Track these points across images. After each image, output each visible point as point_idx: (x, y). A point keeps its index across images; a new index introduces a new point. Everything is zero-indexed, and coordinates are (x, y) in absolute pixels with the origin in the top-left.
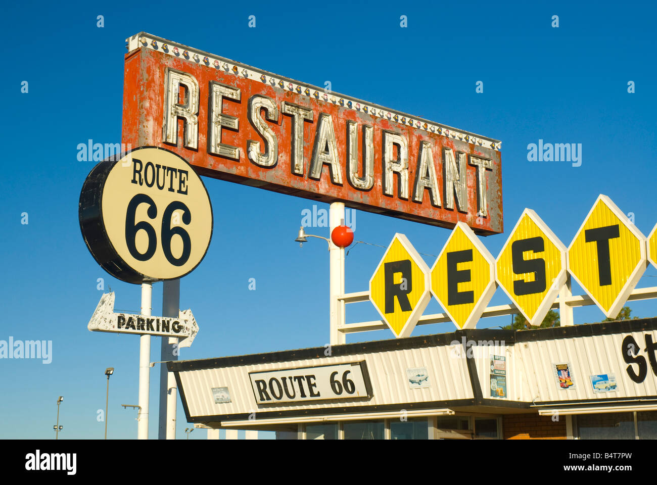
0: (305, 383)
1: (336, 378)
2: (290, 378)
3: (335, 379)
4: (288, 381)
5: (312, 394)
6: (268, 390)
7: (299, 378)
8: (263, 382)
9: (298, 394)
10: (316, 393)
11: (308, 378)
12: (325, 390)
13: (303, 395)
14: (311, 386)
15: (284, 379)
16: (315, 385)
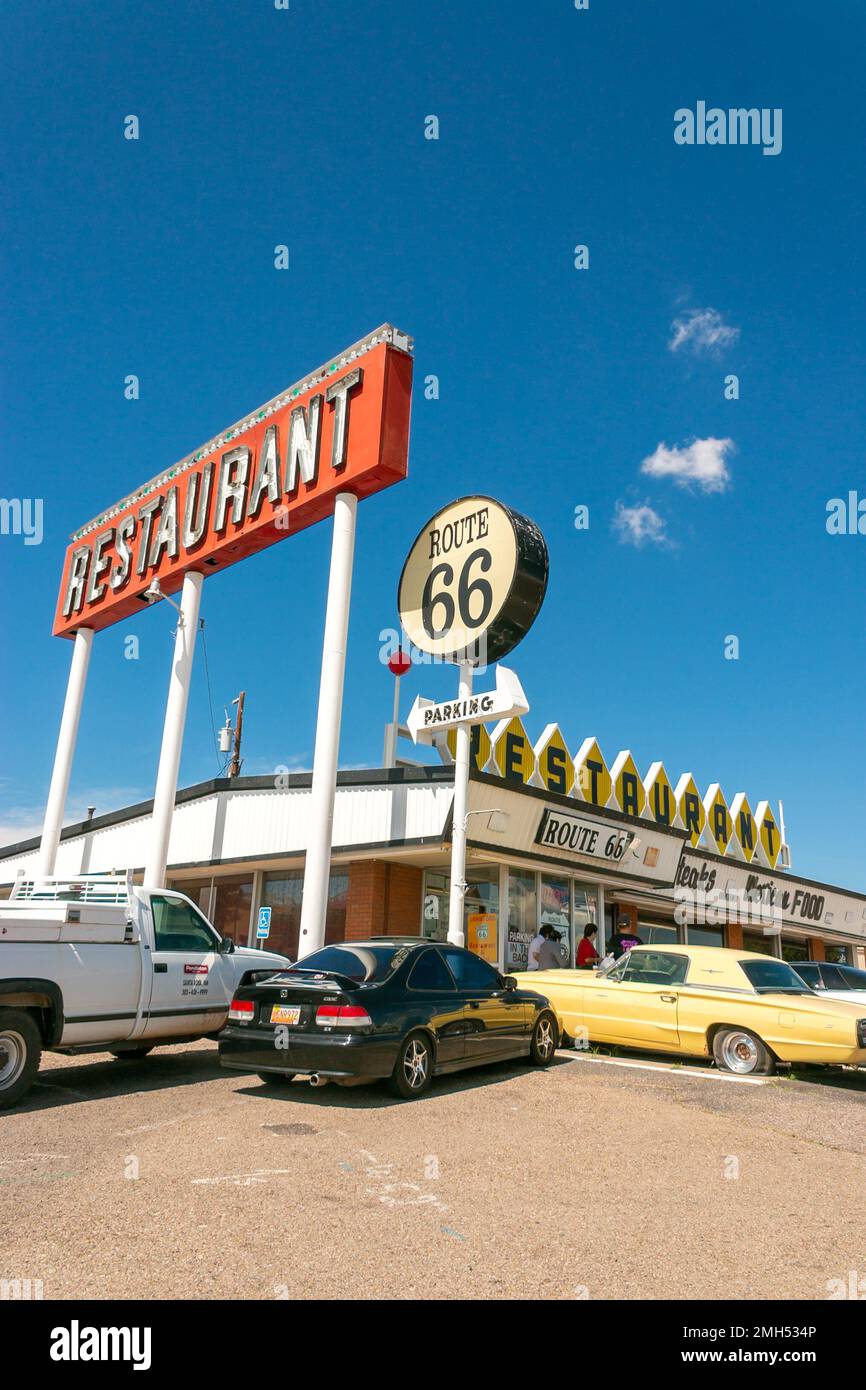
0: (589, 836)
1: (614, 841)
2: (581, 828)
3: (612, 842)
4: (578, 829)
5: (588, 850)
6: (557, 833)
7: (587, 831)
8: (557, 823)
9: (579, 845)
10: (591, 849)
11: (594, 832)
12: (599, 848)
13: (581, 848)
14: (592, 841)
15: (575, 827)
16: (595, 841)
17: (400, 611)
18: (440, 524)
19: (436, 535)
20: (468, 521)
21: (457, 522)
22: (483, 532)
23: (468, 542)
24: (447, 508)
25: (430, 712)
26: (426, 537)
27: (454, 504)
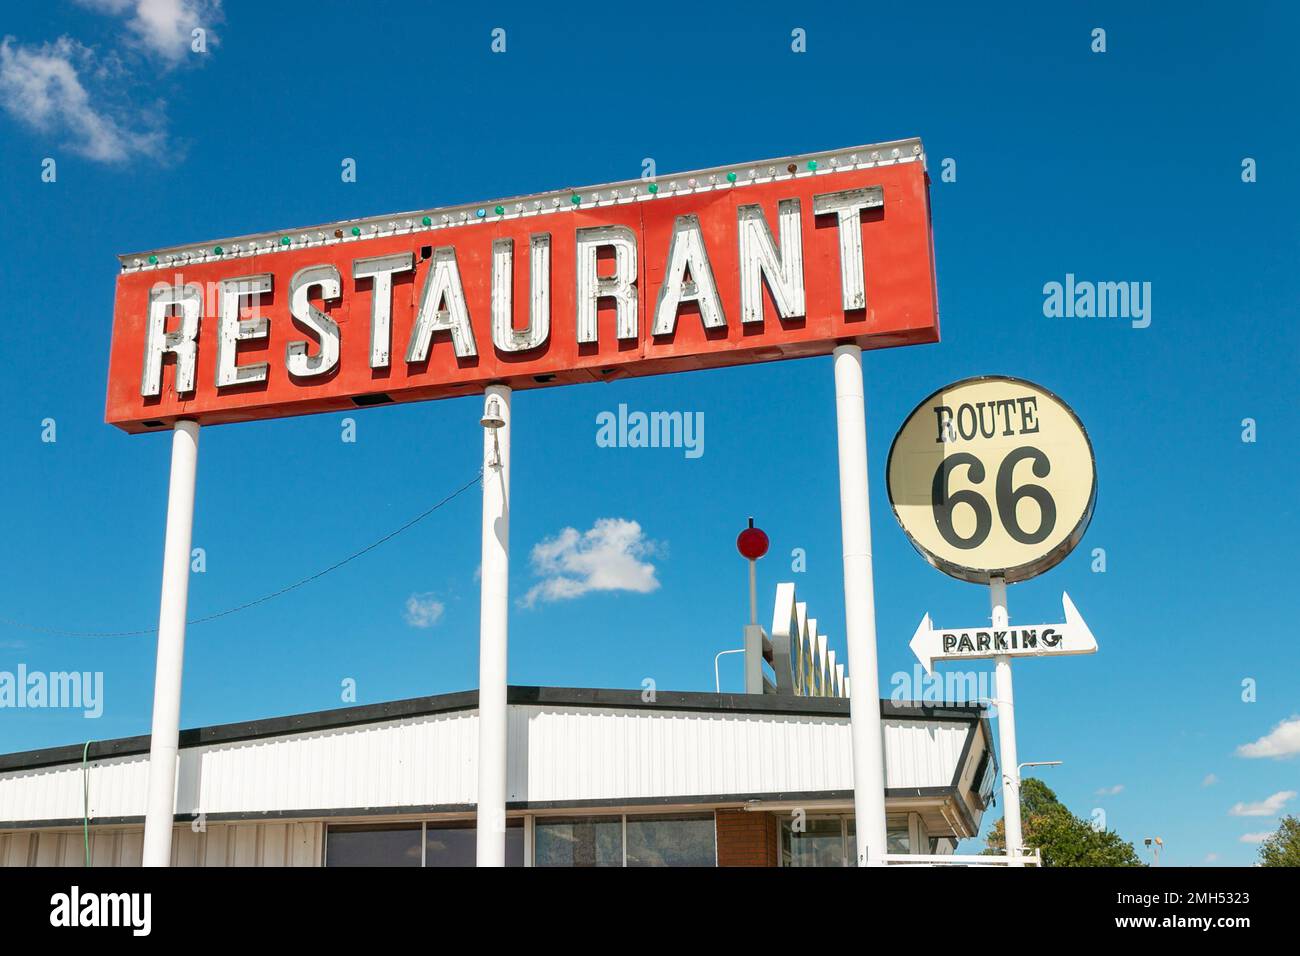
17: (892, 502)
18: (952, 399)
19: (945, 414)
20: (1002, 407)
21: (983, 405)
22: (1030, 426)
23: (1005, 434)
24: (964, 383)
25: (954, 638)
26: (927, 412)
27: (978, 380)
